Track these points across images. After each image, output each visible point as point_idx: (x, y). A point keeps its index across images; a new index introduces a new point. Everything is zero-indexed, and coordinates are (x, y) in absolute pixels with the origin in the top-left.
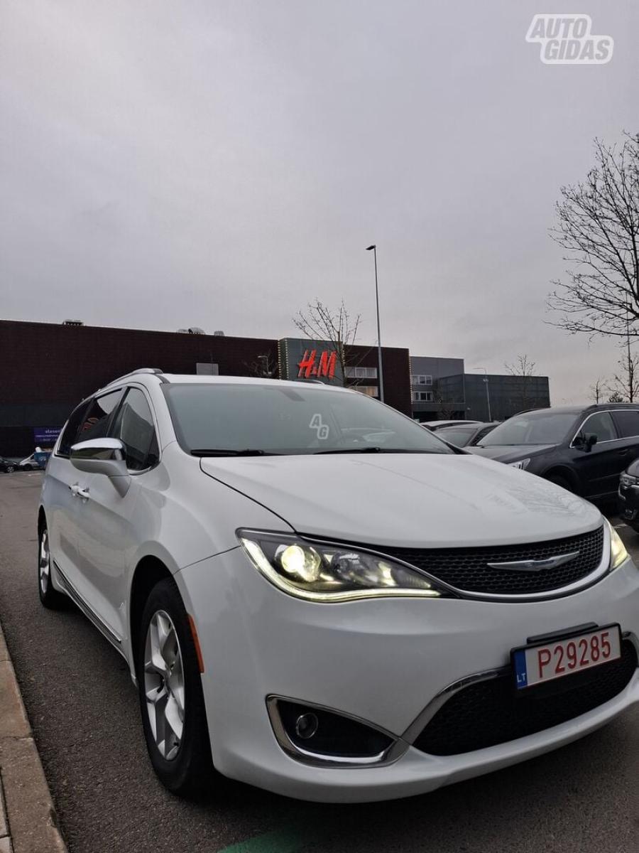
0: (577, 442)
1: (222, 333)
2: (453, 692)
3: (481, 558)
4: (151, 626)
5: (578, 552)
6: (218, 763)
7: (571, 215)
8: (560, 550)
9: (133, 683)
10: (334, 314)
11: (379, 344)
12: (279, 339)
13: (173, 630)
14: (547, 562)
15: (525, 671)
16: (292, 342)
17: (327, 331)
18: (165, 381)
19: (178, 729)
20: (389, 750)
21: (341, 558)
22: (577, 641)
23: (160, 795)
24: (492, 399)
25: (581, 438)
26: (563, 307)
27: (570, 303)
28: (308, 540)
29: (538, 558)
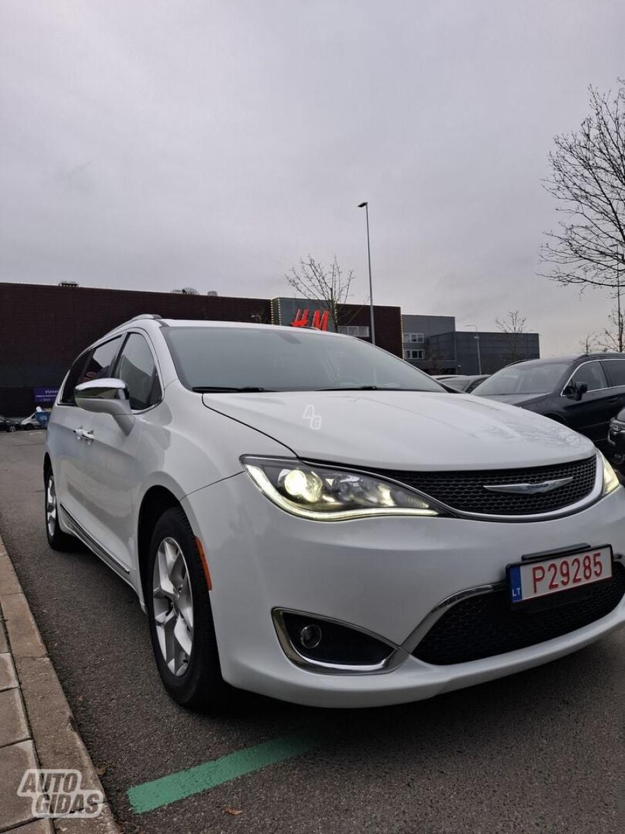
0: (567, 391)
1: (215, 293)
2: (449, 606)
3: (478, 481)
4: (159, 554)
5: (572, 478)
6: (227, 675)
7: (564, 165)
8: (555, 476)
9: (141, 609)
10: (326, 270)
11: (371, 303)
12: (272, 299)
13: (180, 554)
14: (542, 486)
15: (520, 585)
16: (284, 301)
17: (320, 288)
18: (164, 325)
19: (187, 647)
20: (390, 659)
21: (341, 481)
22: (570, 559)
23: (171, 709)
24: (482, 355)
25: (572, 387)
26: (555, 258)
27: (561, 254)
28: (310, 464)
29: (532, 481)
